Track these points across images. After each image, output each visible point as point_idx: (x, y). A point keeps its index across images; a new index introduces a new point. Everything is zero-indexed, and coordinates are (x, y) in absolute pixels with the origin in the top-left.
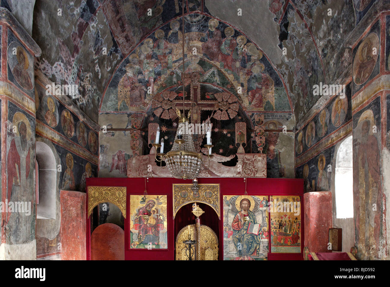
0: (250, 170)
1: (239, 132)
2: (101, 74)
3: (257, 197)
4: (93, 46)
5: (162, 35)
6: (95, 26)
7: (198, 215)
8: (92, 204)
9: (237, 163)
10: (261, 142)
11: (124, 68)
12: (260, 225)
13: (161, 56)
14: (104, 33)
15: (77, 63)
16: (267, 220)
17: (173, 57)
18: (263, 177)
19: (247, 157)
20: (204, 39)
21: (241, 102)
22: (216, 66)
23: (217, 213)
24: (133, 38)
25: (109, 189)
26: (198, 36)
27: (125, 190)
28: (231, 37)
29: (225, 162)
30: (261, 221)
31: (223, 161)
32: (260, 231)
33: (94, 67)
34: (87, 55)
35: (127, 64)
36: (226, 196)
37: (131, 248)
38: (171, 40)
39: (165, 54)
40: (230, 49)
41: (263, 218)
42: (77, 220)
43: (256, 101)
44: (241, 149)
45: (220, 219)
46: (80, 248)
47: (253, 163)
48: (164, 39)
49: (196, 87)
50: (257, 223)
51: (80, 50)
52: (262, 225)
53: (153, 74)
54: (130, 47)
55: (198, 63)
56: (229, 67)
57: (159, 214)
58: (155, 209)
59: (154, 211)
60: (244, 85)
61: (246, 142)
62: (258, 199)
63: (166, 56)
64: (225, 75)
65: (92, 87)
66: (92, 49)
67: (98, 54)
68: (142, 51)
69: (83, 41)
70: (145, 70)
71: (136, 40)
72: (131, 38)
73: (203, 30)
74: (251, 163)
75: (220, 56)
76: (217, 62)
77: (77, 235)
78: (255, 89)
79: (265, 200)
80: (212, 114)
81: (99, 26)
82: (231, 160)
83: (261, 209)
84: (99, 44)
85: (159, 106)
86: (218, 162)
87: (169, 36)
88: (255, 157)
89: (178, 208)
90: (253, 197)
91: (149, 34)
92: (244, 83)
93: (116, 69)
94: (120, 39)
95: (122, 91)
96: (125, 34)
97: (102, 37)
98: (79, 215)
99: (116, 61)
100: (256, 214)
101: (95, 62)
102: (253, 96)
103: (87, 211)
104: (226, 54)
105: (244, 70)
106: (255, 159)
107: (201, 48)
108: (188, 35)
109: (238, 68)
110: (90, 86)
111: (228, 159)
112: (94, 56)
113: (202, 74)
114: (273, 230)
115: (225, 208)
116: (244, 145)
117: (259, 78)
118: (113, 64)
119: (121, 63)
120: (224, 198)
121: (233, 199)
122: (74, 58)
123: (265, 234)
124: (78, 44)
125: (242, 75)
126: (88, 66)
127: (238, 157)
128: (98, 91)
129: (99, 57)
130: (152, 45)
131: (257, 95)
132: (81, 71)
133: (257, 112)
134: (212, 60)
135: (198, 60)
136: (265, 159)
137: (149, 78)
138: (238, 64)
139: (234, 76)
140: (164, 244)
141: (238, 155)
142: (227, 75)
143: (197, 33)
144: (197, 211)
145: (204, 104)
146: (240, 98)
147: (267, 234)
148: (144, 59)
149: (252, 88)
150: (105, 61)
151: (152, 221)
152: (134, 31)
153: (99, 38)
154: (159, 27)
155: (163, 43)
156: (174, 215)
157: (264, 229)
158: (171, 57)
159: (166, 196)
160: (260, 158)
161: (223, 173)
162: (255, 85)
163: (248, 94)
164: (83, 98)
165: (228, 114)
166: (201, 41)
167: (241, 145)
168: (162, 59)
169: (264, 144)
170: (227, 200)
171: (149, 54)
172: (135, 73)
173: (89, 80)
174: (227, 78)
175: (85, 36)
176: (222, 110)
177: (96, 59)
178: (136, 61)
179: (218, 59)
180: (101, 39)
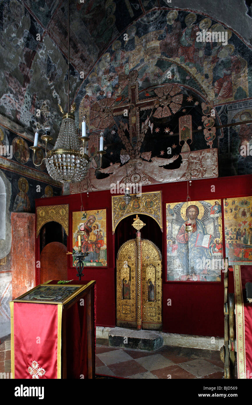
0: (197, 170)
1: (183, 127)
2: (61, 99)
3: (207, 202)
4: (45, 73)
5: (118, 45)
6: (44, 52)
7: (138, 228)
8: (40, 223)
9: (181, 164)
10: (210, 134)
11: (84, 90)
12: (211, 235)
13: (118, 67)
14: (56, 59)
15: (29, 91)
16: (220, 229)
17: (130, 66)
18: (213, 177)
19: (192, 155)
20: (162, 36)
21: (205, 96)
22: (176, 63)
23: (159, 225)
24: (89, 57)
25: (54, 207)
26: (156, 35)
27: (67, 207)
28: (193, 24)
29: (167, 165)
30: (213, 231)
31: (165, 164)
32: (210, 243)
33: (51, 93)
34: (40, 83)
35: (87, 84)
36: (169, 204)
37: (73, 266)
38: (127, 48)
39: (122, 64)
40: (191, 39)
41: (215, 227)
42: (24, 240)
43: (224, 91)
44: (186, 147)
45: (162, 231)
46: (27, 266)
47: (201, 162)
48: (121, 49)
49: (134, 87)
50: (207, 234)
51: (31, 79)
52: (213, 236)
53: (110, 88)
54: (88, 67)
55: (156, 65)
56: (190, 60)
57: (99, 230)
58: (96, 224)
59: (95, 227)
60: (209, 76)
61: (191, 138)
62: (209, 205)
63: (123, 67)
64: (186, 70)
65: (52, 113)
66: (45, 76)
67: (53, 80)
68: (100, 67)
69: (33, 70)
70: (103, 86)
71: (93, 58)
72: (88, 57)
73: (161, 27)
74: (198, 161)
75: (180, 50)
76: (177, 58)
77: (24, 254)
78: (223, 77)
79: (217, 205)
80: (152, 113)
81: (48, 51)
82: (174, 161)
83: (212, 216)
84: (53, 70)
85: (97, 116)
86: (159, 166)
87: (125, 45)
88: (202, 153)
89: (117, 222)
90: (202, 202)
91: (107, 48)
92: (209, 74)
93: (77, 92)
94: (75, 61)
95: (82, 112)
96: (79, 54)
97: (54, 62)
98: (26, 235)
99: (76, 84)
100: (206, 223)
101: (51, 88)
102: (220, 85)
103: (36, 231)
104: (187, 45)
105: (209, 58)
106: (203, 157)
107: (159, 47)
108: (145, 38)
109: (201, 58)
110: (50, 113)
111: (171, 161)
112: (49, 83)
113: (160, 75)
114: (227, 241)
115: (168, 217)
116: (189, 141)
117: (228, 63)
118: (73, 88)
119: (82, 85)
120: (167, 207)
121: (178, 206)
122: (25, 87)
123: (218, 247)
124: (28, 73)
125: (206, 65)
126: (43, 93)
127: (182, 157)
128: (59, 116)
129: (55, 83)
130: (109, 59)
131: (225, 84)
132: (36, 99)
133: (225, 103)
134: (172, 57)
135: (156, 61)
136: (216, 154)
137: (107, 93)
138: (201, 54)
139: (196, 68)
140: (103, 262)
141: (181, 155)
142: (189, 69)
143: (155, 32)
144: (138, 224)
145: (143, 104)
146: (205, 92)
147: (220, 246)
148: (102, 75)
149: (218, 76)
150: (63, 86)
151: (92, 237)
152: (89, 49)
153: (51, 64)
154: (116, 38)
155: (120, 54)
156: (114, 230)
157: (216, 241)
158: (128, 66)
159: (105, 210)
160: (209, 154)
161: (164, 178)
162: (222, 72)
163: (213, 85)
164: (41, 125)
165: (170, 109)
166: (159, 39)
167: (186, 142)
168: (119, 71)
169: (214, 137)
170: (170, 209)
171: (107, 69)
172: (94, 92)
173: (47, 107)
174: (189, 72)
175: (34, 64)
176: (162, 107)
177: (52, 86)
178: (94, 79)
179: (178, 54)
180: (53, 64)
